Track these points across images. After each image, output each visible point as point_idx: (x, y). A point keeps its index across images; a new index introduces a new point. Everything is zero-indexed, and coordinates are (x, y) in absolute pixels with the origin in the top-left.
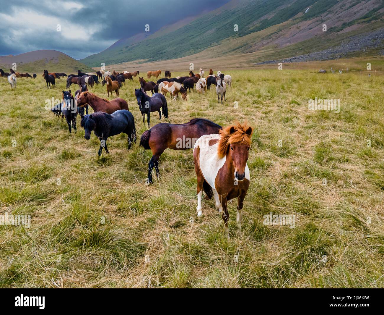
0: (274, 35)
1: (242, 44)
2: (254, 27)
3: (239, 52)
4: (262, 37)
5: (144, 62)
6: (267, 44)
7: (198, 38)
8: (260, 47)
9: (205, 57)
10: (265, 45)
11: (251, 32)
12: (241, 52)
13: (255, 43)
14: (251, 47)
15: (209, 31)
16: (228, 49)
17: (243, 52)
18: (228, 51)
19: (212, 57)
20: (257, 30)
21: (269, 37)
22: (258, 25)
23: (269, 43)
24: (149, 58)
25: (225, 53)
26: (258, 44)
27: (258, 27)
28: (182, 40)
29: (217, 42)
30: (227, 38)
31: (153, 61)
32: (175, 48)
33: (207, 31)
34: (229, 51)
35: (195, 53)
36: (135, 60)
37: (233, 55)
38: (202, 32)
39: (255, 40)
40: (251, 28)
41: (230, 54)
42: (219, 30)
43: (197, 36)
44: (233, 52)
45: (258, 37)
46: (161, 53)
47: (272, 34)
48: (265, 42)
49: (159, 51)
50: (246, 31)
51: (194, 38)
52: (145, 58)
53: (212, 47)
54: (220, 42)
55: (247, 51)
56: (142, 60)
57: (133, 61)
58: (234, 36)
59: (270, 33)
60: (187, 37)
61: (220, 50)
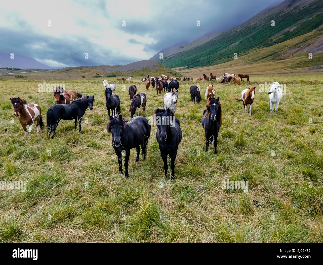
0: (301, 44)
1: (270, 53)
2: (277, 38)
3: (270, 60)
4: (289, 46)
5: (184, 69)
6: (296, 52)
7: (224, 50)
8: (290, 55)
9: (239, 64)
10: (295, 53)
11: (275, 43)
12: (272, 59)
13: (283, 51)
14: (280, 55)
15: (233, 44)
16: (257, 57)
17: (273, 59)
18: (258, 59)
19: (245, 64)
20: (281, 41)
21: (297, 46)
22: (281, 37)
23: (298, 51)
24: (187, 66)
25: (255, 61)
26: (286, 53)
27: (282, 38)
28: (211, 52)
29: (244, 52)
30: (253, 49)
31: (191, 68)
32: (206, 58)
33: (232, 44)
34: (260, 59)
35: (227, 61)
36: (176, 67)
37: (264, 62)
38: (227, 45)
39: (282, 49)
40: (274, 40)
41: (261, 61)
42: (243, 42)
43: (223, 48)
44: (264, 60)
45: (285, 46)
46: (197, 62)
47: (298, 44)
48: (294, 51)
49: (193, 60)
50: (269, 43)
51: (221, 49)
52: (183, 65)
53: (242, 56)
54: (247, 52)
55: (278, 58)
56: (181, 68)
57: (174, 68)
58: (259, 47)
59: (297, 43)
60: (215, 49)
61: (250, 58)
